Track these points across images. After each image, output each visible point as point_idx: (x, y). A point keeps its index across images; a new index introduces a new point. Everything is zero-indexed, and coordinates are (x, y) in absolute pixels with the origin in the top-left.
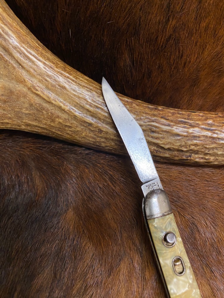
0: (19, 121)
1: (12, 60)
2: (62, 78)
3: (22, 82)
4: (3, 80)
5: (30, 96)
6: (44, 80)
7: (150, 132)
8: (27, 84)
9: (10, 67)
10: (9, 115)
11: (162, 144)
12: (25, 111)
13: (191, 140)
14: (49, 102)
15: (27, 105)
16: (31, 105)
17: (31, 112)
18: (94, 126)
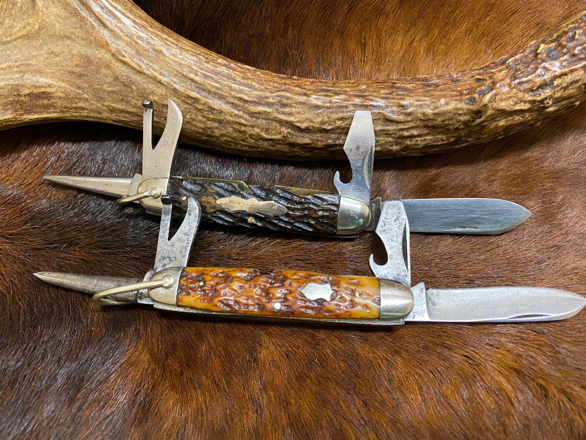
0: (99, 105)
1: (91, 16)
2: (158, 40)
3: (104, 46)
4: (79, 44)
5: (115, 66)
6: (133, 43)
7: (280, 107)
8: (110, 48)
9: (88, 26)
10: (86, 96)
11: (297, 122)
12: (106, 87)
13: (337, 113)
14: (140, 73)
15: (110, 79)
16: (116, 78)
17: (115, 89)
18: (202, 103)
